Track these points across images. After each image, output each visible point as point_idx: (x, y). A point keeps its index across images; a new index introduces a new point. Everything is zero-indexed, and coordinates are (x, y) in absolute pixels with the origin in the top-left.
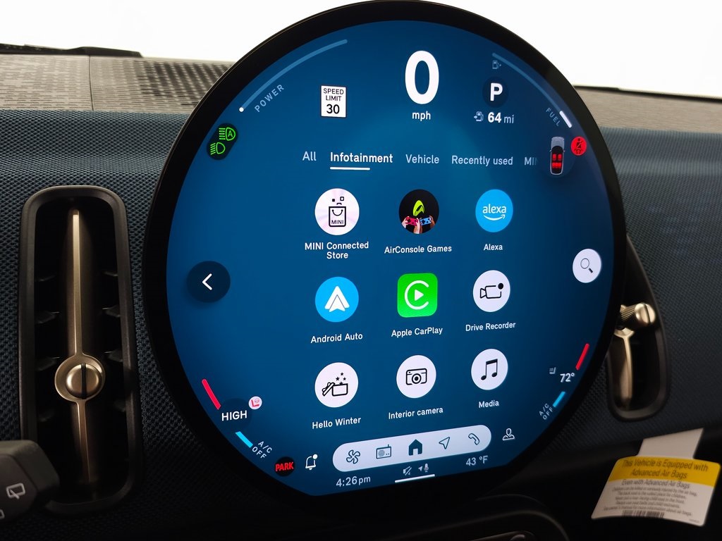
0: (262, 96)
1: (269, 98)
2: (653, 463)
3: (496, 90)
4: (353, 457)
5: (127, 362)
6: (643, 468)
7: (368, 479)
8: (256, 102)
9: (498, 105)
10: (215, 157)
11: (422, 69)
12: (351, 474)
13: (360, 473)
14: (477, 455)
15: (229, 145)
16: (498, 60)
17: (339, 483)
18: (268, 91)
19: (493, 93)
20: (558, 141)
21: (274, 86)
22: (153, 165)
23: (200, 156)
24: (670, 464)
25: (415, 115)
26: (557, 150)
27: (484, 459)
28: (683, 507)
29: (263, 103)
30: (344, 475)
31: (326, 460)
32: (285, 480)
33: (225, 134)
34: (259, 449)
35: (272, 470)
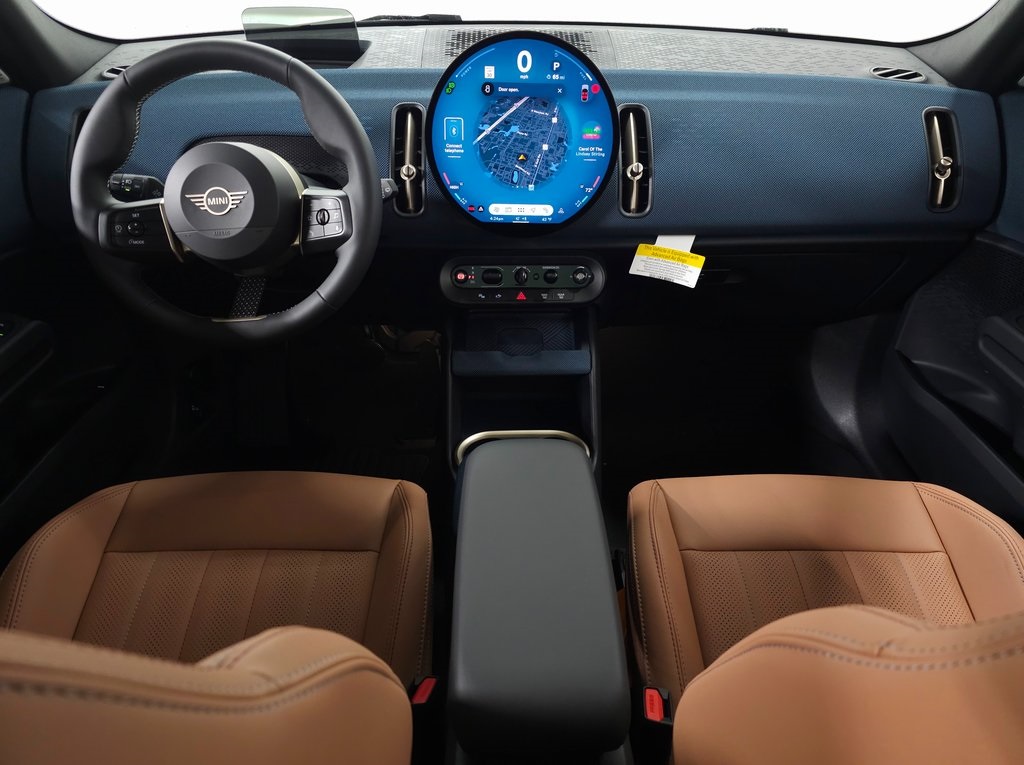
0: (464, 71)
1: (466, 72)
2: (665, 251)
3: (556, 65)
4: (497, 209)
5: (423, 168)
6: (659, 253)
7: (502, 219)
8: (462, 73)
9: (557, 71)
10: (448, 93)
11: (525, 59)
12: (497, 216)
13: (500, 216)
14: (547, 217)
15: (452, 89)
16: (558, 52)
17: (490, 218)
18: (466, 69)
19: (555, 67)
20: (585, 87)
21: (468, 67)
22: (428, 94)
23: (443, 93)
24: (676, 253)
25: (522, 77)
26: (585, 90)
27: (550, 219)
28: (684, 278)
29: (464, 74)
30: (493, 216)
31: (486, 209)
32: (472, 214)
33: (451, 85)
34: (463, 202)
35: (468, 209)
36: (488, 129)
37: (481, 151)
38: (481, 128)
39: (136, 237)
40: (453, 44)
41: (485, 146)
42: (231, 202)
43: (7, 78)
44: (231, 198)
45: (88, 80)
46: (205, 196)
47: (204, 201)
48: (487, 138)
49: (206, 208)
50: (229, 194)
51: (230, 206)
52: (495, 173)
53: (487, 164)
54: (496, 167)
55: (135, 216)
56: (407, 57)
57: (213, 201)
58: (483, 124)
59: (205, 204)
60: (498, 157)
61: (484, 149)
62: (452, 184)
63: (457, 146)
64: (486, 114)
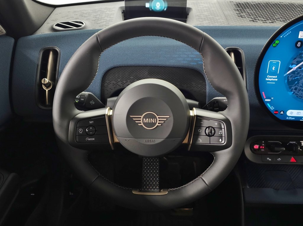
0: (286, 34)
1: (287, 34)
4: (292, 113)
7: (294, 118)
8: (285, 35)
10: (274, 47)
12: (290, 117)
13: (292, 117)
15: (277, 44)
17: (287, 118)
18: (288, 33)
21: (289, 32)
23: (271, 47)
29: (286, 35)
30: (289, 117)
31: (285, 112)
32: (276, 115)
33: (277, 42)
34: (271, 108)
35: (273, 113)
36: (295, 68)
37: (288, 80)
38: (290, 67)
39: (91, 136)
40: (238, 10)
41: (291, 77)
42: (158, 122)
43: (4, 31)
44: (158, 119)
45: (44, 31)
46: (142, 117)
47: (141, 120)
48: (293, 72)
49: (142, 124)
50: (157, 117)
51: (157, 124)
52: (294, 92)
53: (290, 87)
54: (296, 89)
55: (91, 122)
56: (217, 18)
57: (147, 121)
58: (292, 64)
59: (141, 122)
60: (298, 83)
61: (290, 79)
62: (266, 98)
63: (274, 77)
64: (295, 59)
